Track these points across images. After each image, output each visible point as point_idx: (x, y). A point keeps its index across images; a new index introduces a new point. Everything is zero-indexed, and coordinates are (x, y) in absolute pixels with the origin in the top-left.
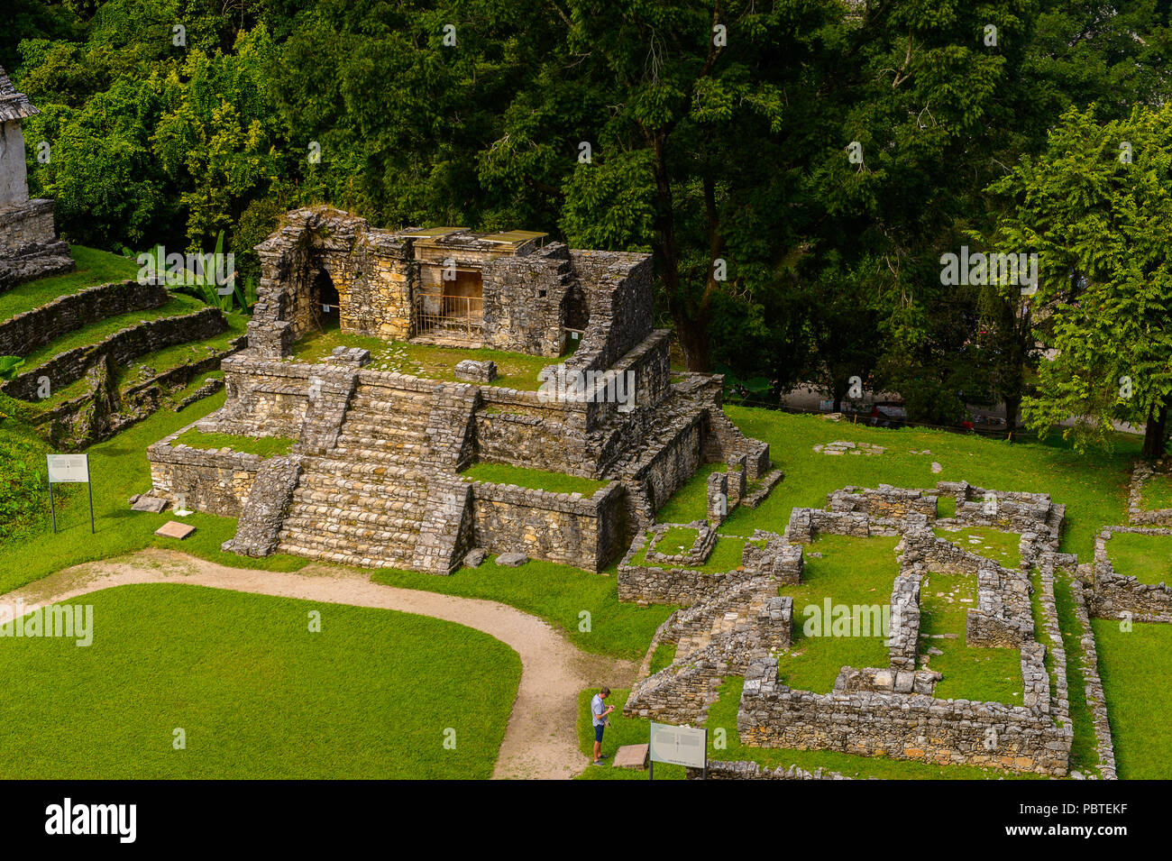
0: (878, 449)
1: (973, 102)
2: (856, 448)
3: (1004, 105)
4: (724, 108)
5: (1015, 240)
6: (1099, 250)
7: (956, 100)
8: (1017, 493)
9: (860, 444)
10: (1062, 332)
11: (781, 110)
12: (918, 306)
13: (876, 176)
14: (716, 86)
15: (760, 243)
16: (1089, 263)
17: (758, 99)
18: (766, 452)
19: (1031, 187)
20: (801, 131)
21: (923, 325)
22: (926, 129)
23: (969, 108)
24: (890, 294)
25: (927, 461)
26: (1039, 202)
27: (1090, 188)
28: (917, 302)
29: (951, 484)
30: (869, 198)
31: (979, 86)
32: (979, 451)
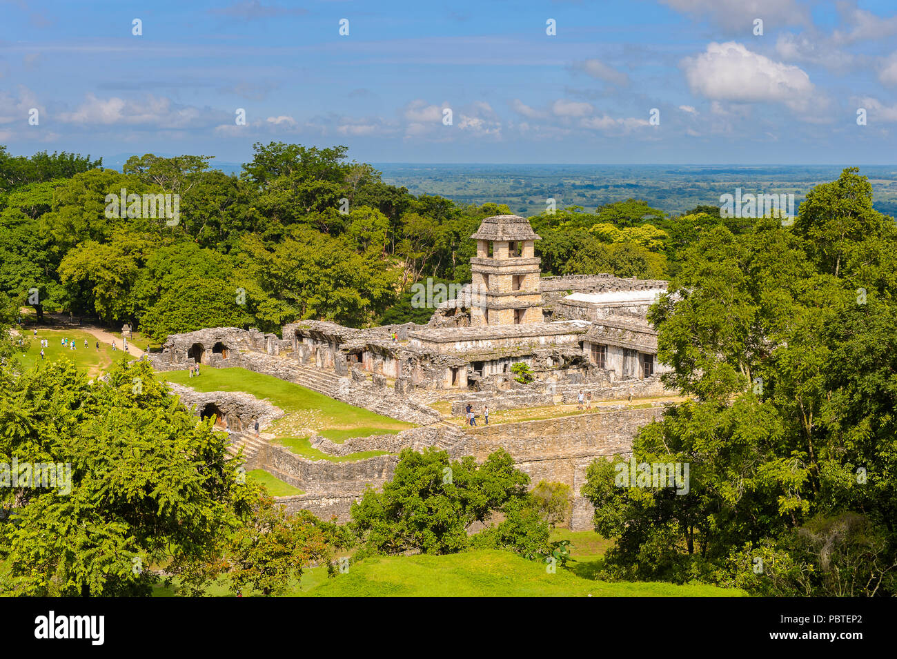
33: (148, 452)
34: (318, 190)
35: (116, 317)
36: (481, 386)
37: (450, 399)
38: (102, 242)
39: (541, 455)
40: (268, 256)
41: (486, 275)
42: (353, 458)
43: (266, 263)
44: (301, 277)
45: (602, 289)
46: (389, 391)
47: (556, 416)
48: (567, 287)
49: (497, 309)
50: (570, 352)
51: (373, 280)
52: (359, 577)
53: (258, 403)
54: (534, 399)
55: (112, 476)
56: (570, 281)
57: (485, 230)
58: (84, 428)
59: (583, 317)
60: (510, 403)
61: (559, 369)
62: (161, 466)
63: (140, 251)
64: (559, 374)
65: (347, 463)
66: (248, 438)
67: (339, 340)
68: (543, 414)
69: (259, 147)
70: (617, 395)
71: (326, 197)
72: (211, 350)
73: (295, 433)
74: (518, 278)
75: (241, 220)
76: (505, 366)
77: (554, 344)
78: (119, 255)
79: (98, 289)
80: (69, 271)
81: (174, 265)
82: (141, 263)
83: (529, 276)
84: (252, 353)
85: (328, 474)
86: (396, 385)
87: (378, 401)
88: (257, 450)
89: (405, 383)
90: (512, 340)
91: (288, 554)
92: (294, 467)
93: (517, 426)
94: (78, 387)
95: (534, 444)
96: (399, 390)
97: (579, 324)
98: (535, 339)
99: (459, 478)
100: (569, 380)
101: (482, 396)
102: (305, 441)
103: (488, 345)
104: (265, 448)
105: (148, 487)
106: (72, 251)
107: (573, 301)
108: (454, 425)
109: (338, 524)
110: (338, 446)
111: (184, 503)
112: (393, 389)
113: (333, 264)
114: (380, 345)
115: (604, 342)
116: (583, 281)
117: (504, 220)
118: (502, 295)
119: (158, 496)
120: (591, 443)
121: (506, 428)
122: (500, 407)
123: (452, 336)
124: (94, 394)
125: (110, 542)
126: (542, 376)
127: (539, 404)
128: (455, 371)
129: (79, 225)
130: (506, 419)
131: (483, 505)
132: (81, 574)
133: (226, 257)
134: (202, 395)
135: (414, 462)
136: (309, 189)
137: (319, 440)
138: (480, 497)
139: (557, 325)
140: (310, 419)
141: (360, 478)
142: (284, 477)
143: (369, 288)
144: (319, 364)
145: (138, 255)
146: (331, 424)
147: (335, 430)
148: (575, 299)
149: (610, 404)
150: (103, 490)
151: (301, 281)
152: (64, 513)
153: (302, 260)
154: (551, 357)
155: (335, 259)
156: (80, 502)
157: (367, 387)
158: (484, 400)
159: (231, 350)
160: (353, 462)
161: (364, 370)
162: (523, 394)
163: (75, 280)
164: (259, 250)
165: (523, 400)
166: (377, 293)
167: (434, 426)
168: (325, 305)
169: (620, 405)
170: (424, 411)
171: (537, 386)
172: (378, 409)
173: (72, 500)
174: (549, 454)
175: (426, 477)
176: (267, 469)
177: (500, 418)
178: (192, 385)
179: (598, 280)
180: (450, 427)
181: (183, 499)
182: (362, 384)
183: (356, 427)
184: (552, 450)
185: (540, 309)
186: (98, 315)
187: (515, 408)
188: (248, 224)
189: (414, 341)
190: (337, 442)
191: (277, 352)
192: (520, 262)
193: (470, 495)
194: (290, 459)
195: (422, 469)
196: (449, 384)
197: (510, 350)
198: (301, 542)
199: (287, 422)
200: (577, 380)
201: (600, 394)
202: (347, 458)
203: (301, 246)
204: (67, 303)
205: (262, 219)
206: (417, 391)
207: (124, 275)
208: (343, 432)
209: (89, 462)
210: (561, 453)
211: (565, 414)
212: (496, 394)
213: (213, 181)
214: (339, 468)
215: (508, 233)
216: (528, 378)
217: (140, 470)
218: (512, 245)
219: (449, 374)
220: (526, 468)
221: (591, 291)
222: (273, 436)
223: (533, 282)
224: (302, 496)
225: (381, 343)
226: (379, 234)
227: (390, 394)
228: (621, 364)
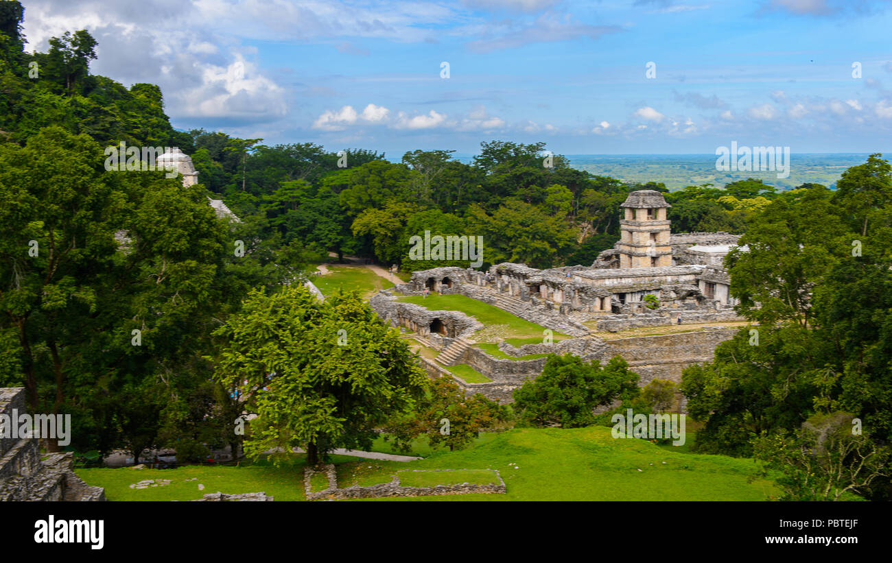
0: (167, 482)
1: (202, 289)
2: (155, 483)
3: (216, 289)
4: (61, 302)
5: (231, 359)
6: (275, 360)
7: (193, 288)
8: (247, 494)
9: (157, 480)
10: (261, 404)
11: (95, 300)
12: (181, 400)
13: (153, 331)
14: (55, 289)
15: (88, 375)
16: (271, 368)
17: (81, 295)
18: (103, 493)
19: (236, 331)
20: (108, 310)
21: (185, 409)
22: (178, 305)
23: (201, 292)
24: (165, 395)
25: (196, 483)
26: (241, 338)
27: (268, 329)
28: (180, 398)
29: (212, 495)
30: (150, 344)
31: (205, 280)
32: (223, 474)
33: (347, 351)
34: (526, 174)
35: (388, 259)
36: (621, 311)
37: (598, 319)
38: (380, 209)
39: (660, 361)
40: (486, 218)
41: (631, 232)
42: (527, 358)
43: (485, 223)
44: (509, 233)
45: (716, 243)
46: (556, 312)
47: (673, 333)
48: (692, 241)
49: (639, 256)
50: (689, 288)
51: (560, 235)
52: (503, 442)
53: (467, 318)
54: (657, 320)
55: (322, 366)
56: (695, 237)
57: (630, 200)
58: (310, 334)
59: (701, 263)
60: (639, 323)
61: (679, 300)
62: (354, 361)
63: (404, 215)
64: (679, 303)
65: (522, 361)
66: (458, 343)
67: (525, 276)
68: (663, 331)
69: (484, 144)
70: (719, 319)
71: (530, 179)
72: (441, 283)
73: (489, 340)
74: (654, 235)
75: (471, 193)
76: (642, 296)
77: (678, 282)
78: (390, 218)
79: (377, 241)
80: (358, 228)
81: (426, 224)
82: (404, 223)
83: (662, 234)
84: (469, 285)
85: (509, 369)
86: (561, 308)
87: (548, 320)
88: (463, 351)
89: (566, 307)
90: (647, 279)
91: (465, 423)
92: (487, 363)
93: (643, 339)
94: (309, 306)
95: (655, 352)
96: (562, 312)
97: (697, 267)
98: (664, 278)
99: (587, 375)
100: (686, 308)
101: (619, 318)
102: (495, 346)
103: (629, 281)
104: (468, 349)
105: (346, 375)
106: (360, 215)
107: (694, 251)
108: (598, 338)
109: (500, 404)
110: (517, 350)
111: (369, 386)
112: (558, 311)
113: (531, 224)
114: (551, 280)
115: (714, 281)
116: (704, 237)
117: (644, 193)
118: (642, 246)
119: (353, 381)
120: (698, 352)
121: (635, 340)
122: (632, 325)
123: (603, 275)
124: (321, 311)
125: (322, 411)
126: (667, 304)
127: (661, 324)
128: (602, 299)
129: (365, 198)
130: (636, 334)
131: (604, 394)
132: (302, 431)
133: (461, 219)
134: (431, 313)
135: (557, 363)
136: (518, 173)
137: (504, 346)
138: (602, 389)
139: (681, 269)
140: (500, 331)
141: (532, 372)
142: (480, 370)
143: (556, 241)
144: (511, 293)
145: (402, 218)
146: (513, 335)
147: (516, 339)
148: (696, 250)
149: (713, 326)
150: (316, 376)
151: (509, 236)
152: (292, 390)
153: (510, 222)
154: (674, 291)
155: (533, 220)
156: (303, 383)
157: (540, 310)
158: (620, 320)
159: (454, 283)
160: (526, 361)
161: (541, 298)
162: (650, 316)
163: (361, 234)
164: (482, 215)
165: (649, 321)
166: (561, 244)
167: (584, 338)
168: (525, 252)
169: (720, 326)
170: (578, 327)
171: (662, 311)
172: (547, 325)
173: (297, 382)
174: (665, 360)
175: (564, 374)
176: (469, 364)
177: (632, 333)
178: (425, 306)
179: (716, 236)
180: (595, 339)
181: (369, 384)
182: (538, 307)
183: (530, 337)
184: (669, 357)
185: (670, 257)
186: (377, 257)
187: (643, 327)
188: (476, 197)
189: (577, 278)
190: (517, 347)
191: (484, 284)
192: (655, 223)
193: (595, 387)
194: (484, 358)
195: (561, 368)
196: (598, 309)
197: (645, 286)
198: (474, 415)
199: (485, 333)
200: (691, 307)
201: (706, 318)
202: (523, 358)
203: (510, 212)
204: (357, 249)
205: (486, 193)
206: (575, 313)
207: (393, 231)
208: (521, 340)
209: (309, 357)
210: (675, 360)
211: (679, 332)
212: (632, 317)
213: (453, 167)
214: (517, 365)
215: (647, 203)
216: (656, 306)
217: (341, 363)
218: (650, 211)
219: (598, 302)
220: (649, 369)
221: (708, 244)
222: (474, 342)
223: (665, 237)
224: (490, 383)
225: (552, 279)
226: (566, 204)
227: (556, 315)
228: (726, 297)
